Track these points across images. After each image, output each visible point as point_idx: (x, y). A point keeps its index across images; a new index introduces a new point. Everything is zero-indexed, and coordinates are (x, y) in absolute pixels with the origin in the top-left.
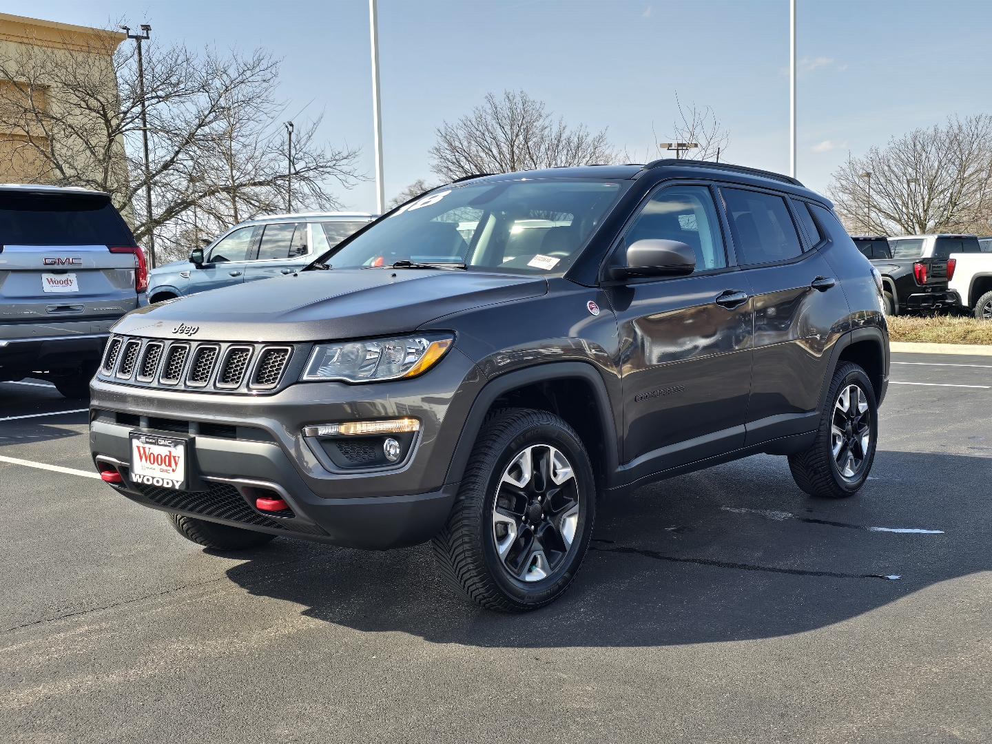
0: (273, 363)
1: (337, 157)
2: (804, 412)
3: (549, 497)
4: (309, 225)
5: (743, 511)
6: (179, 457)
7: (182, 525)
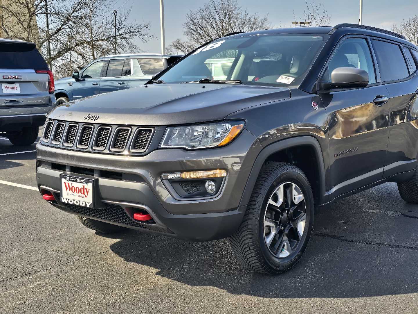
0: (143, 137)
1: (139, 27)
2: (410, 160)
3: (291, 211)
4: (131, 60)
5: (375, 211)
6: (89, 189)
7: (85, 220)
